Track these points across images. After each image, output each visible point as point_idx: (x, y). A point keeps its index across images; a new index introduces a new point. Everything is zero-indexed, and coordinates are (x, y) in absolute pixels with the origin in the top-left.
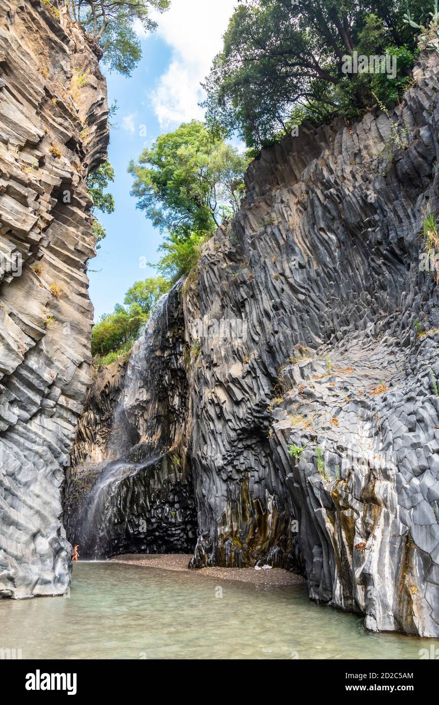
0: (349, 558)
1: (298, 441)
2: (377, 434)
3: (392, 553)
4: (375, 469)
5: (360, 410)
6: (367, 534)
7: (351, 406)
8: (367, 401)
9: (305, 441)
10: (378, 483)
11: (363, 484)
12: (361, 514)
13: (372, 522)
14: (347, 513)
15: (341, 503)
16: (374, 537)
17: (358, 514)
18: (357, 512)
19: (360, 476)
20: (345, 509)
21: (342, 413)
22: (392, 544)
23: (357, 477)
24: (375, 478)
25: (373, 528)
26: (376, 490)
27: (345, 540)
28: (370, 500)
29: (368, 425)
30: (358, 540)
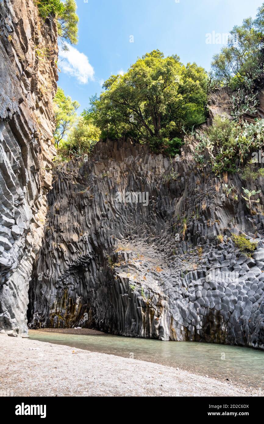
0: (150, 322)
1: (133, 283)
2: (161, 285)
3: (167, 321)
4: (161, 297)
5: (154, 276)
6: (158, 316)
7: (150, 274)
8: (156, 273)
9: (136, 284)
10: (162, 301)
11: (157, 301)
12: (157, 310)
13: (160, 312)
14: (152, 309)
15: (150, 306)
16: (161, 316)
17: (156, 310)
19: (156, 298)
20: (152, 308)
21: (147, 276)
22: (167, 318)
23: (155, 298)
24: (161, 299)
25: (160, 314)
26: (162, 303)
27: (150, 317)
28: (160, 306)
29: (157, 282)
30: (155, 317)
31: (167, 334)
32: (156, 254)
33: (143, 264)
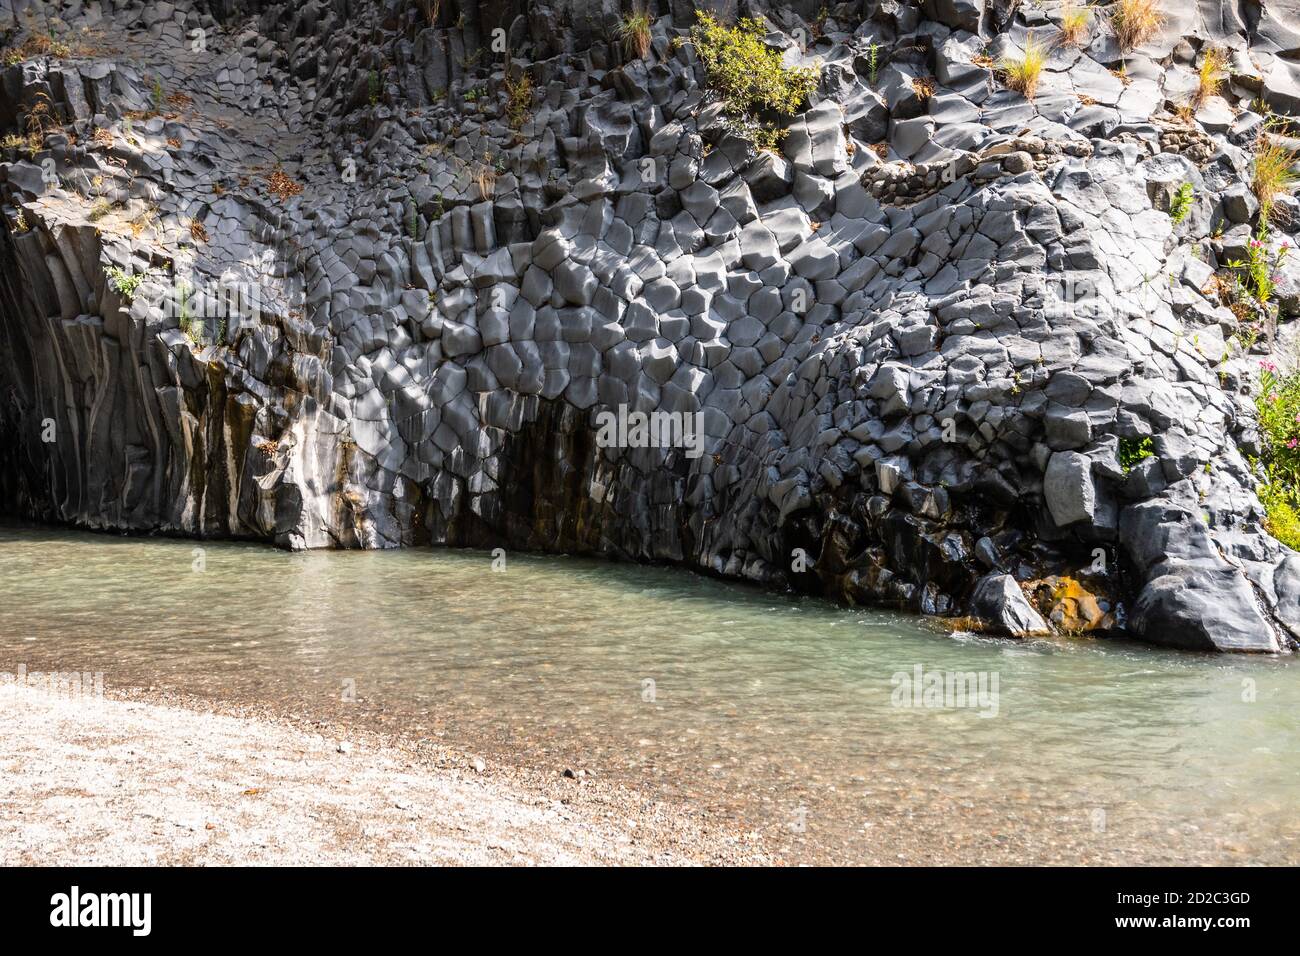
0: (231, 464)
1: (130, 260)
2: (291, 274)
3: (321, 457)
4: (294, 335)
5: (252, 220)
6: (275, 434)
7: (232, 208)
8: (267, 204)
9: (144, 265)
10: (297, 357)
11: (270, 354)
12: (267, 401)
13: (285, 413)
14: (244, 401)
15: (228, 383)
16: (292, 435)
17: (261, 402)
18: (259, 400)
19: (265, 343)
20: (240, 392)
21: (211, 219)
22: (321, 445)
23: (257, 343)
24: (290, 348)
25: (287, 423)
26: (296, 367)
27: (227, 438)
28: (282, 380)
29: (270, 254)
30: (259, 441)
31: (317, 520)
32: (268, 91)
33: (189, 148)
